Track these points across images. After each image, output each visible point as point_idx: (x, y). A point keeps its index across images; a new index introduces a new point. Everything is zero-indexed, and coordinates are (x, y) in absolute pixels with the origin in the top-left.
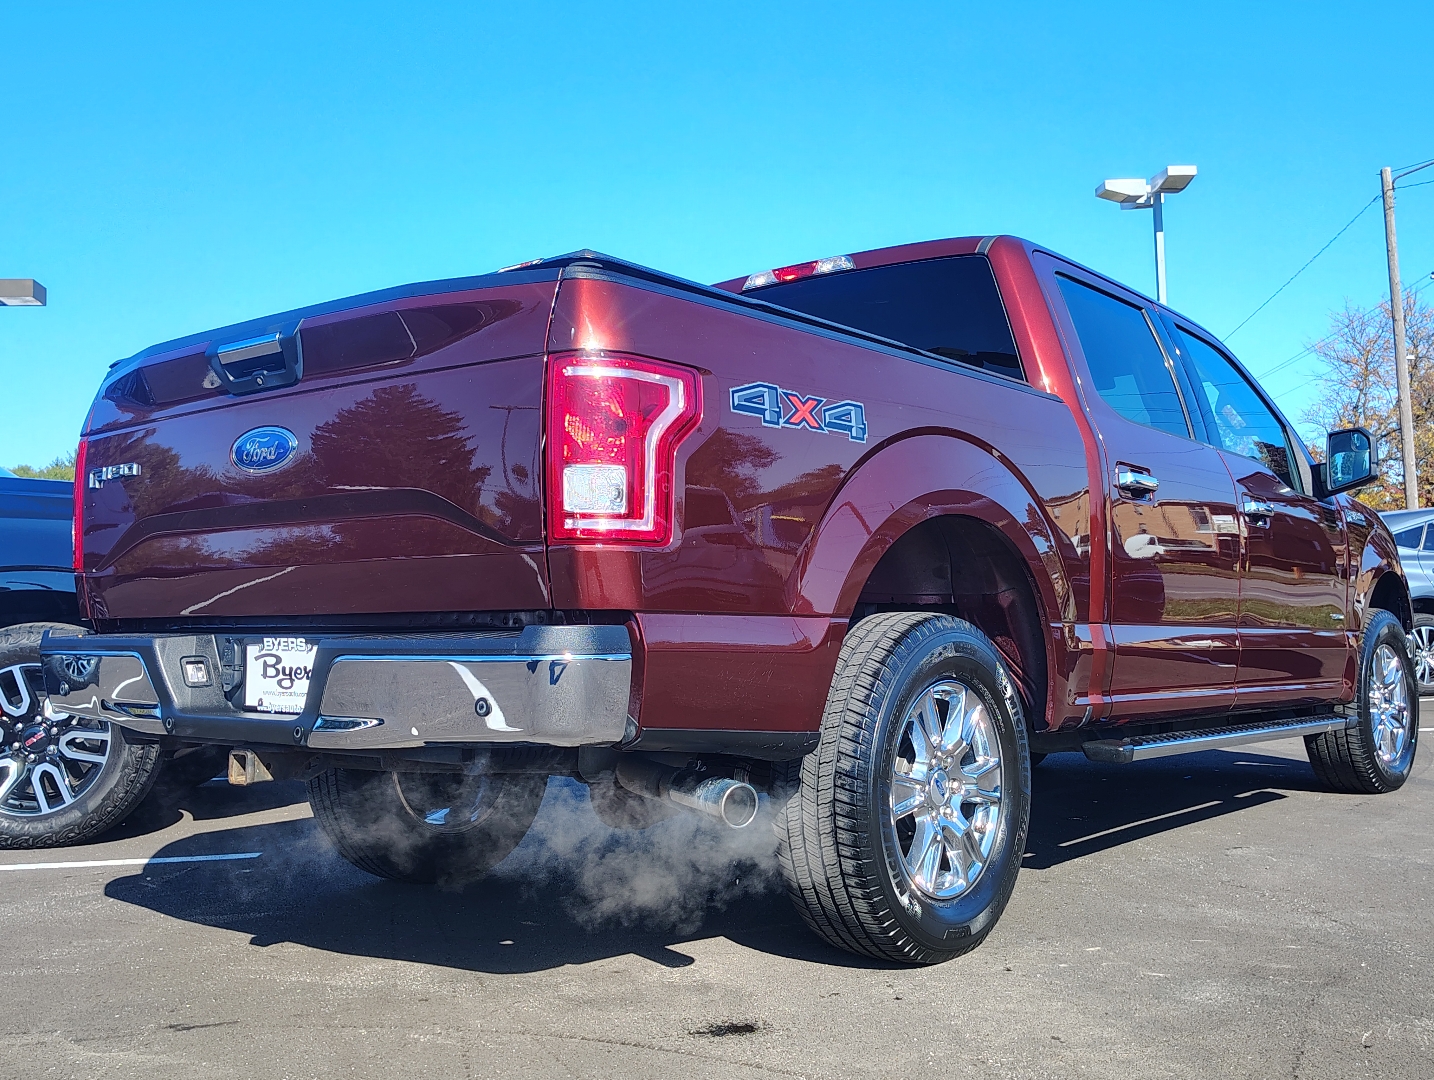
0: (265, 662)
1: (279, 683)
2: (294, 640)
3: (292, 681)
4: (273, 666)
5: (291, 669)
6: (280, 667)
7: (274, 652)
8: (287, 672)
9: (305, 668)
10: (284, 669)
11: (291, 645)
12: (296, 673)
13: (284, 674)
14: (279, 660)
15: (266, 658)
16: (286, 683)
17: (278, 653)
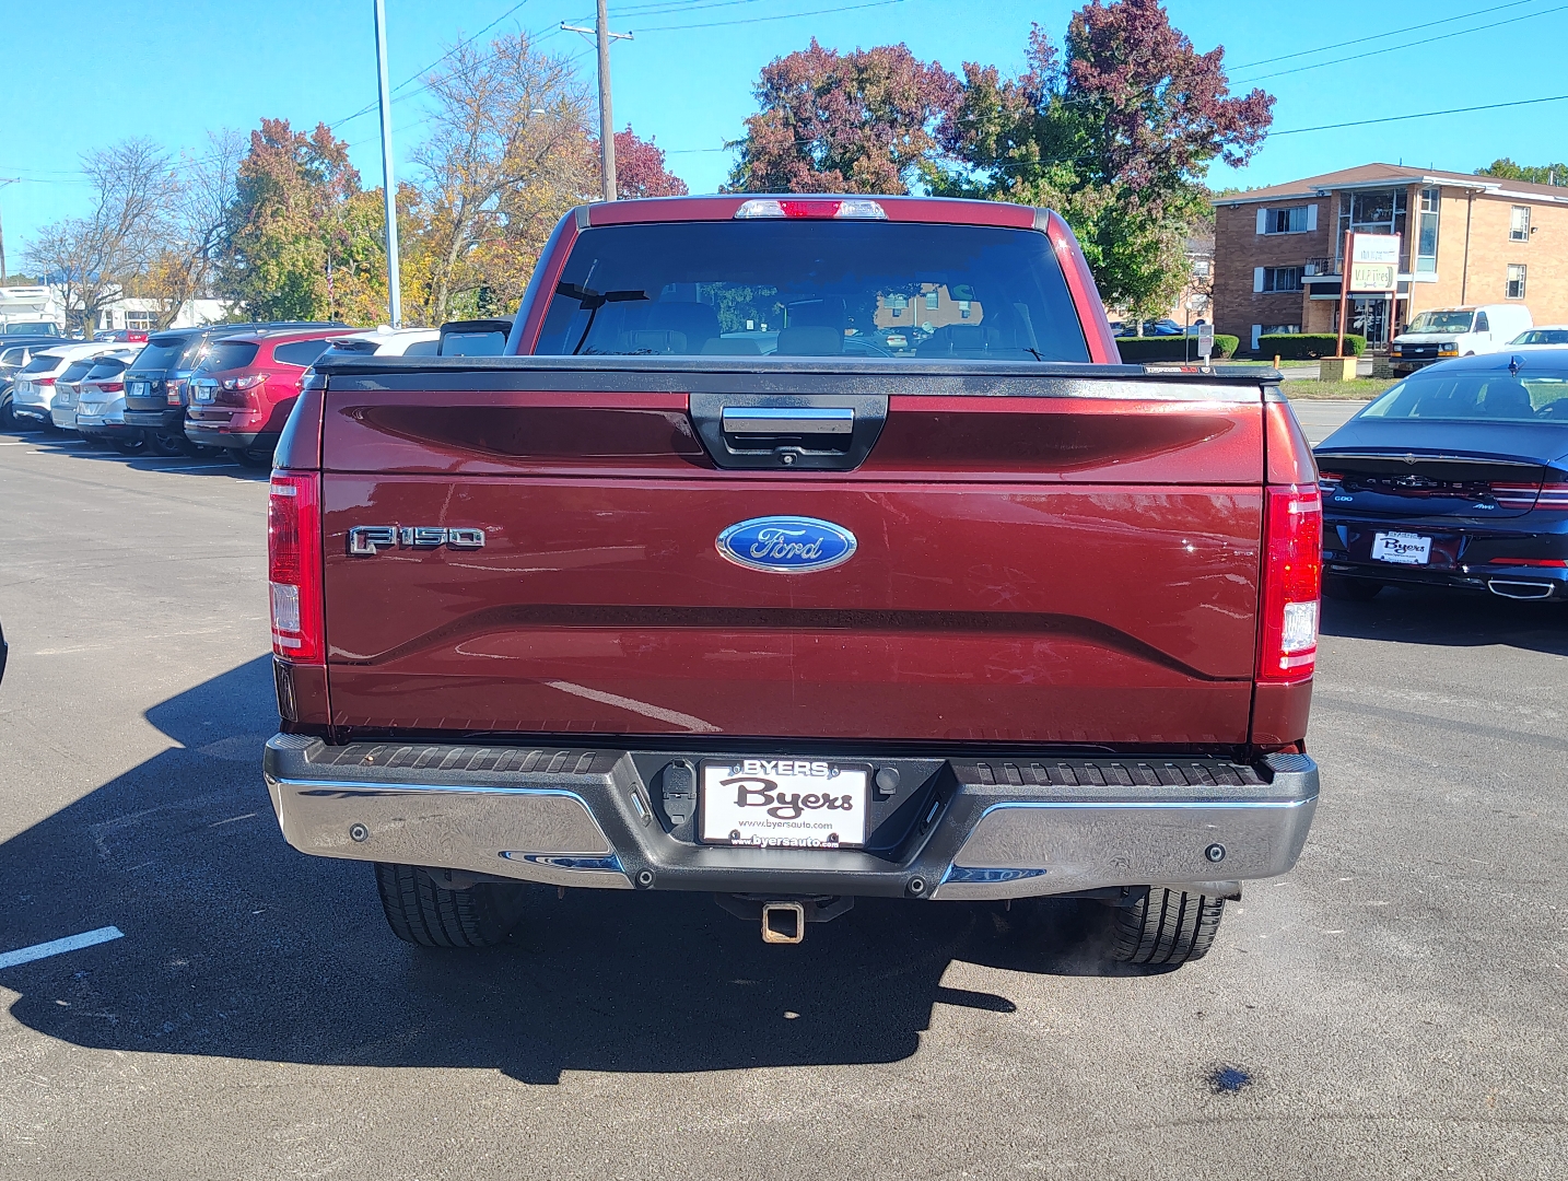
0: (742, 787)
1: (772, 812)
2: (806, 763)
3: (798, 810)
4: (761, 792)
5: (796, 797)
6: (773, 794)
7: (760, 776)
8: (788, 799)
10: (780, 795)
11: (799, 769)
12: (806, 801)
13: (782, 801)
14: (771, 785)
15: (744, 783)
16: (786, 812)
17: (771, 777)
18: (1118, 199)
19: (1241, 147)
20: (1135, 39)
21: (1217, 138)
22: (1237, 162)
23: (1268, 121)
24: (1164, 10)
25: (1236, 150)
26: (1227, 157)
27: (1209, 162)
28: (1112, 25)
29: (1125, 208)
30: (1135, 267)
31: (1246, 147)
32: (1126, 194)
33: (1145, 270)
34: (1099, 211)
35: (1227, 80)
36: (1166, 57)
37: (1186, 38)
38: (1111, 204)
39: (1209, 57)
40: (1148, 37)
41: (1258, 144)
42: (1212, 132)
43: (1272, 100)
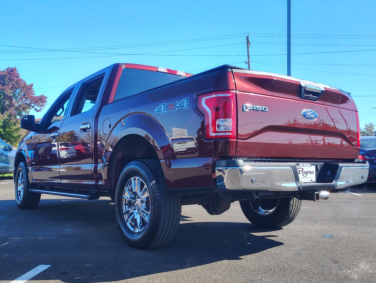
0: (299, 170)
1: (303, 175)
2: (308, 164)
3: (307, 175)
4: (302, 171)
5: (306, 172)
6: (303, 171)
7: (301, 167)
8: (305, 172)
9: (310, 171)
10: (304, 171)
11: (307, 165)
12: (307, 172)
13: (304, 173)
14: (303, 169)
15: (299, 169)
16: (305, 175)
17: (303, 167)
18: (8, 117)
19: (39, 107)
20: (11, 79)
21: (33, 105)
22: (38, 111)
23: (46, 102)
24: (19, 73)
25: (38, 108)
26: (36, 109)
27: (30, 110)
28: (5, 75)
29: (10, 119)
30: (12, 134)
31: (40, 107)
32: (10, 116)
33: (16, 135)
34: (3, 120)
35: (34, 92)
36: (20, 84)
37: (24, 81)
38: (6, 118)
39: (29, 86)
40: (15, 79)
41: (43, 107)
42: (31, 103)
43: (46, 97)
